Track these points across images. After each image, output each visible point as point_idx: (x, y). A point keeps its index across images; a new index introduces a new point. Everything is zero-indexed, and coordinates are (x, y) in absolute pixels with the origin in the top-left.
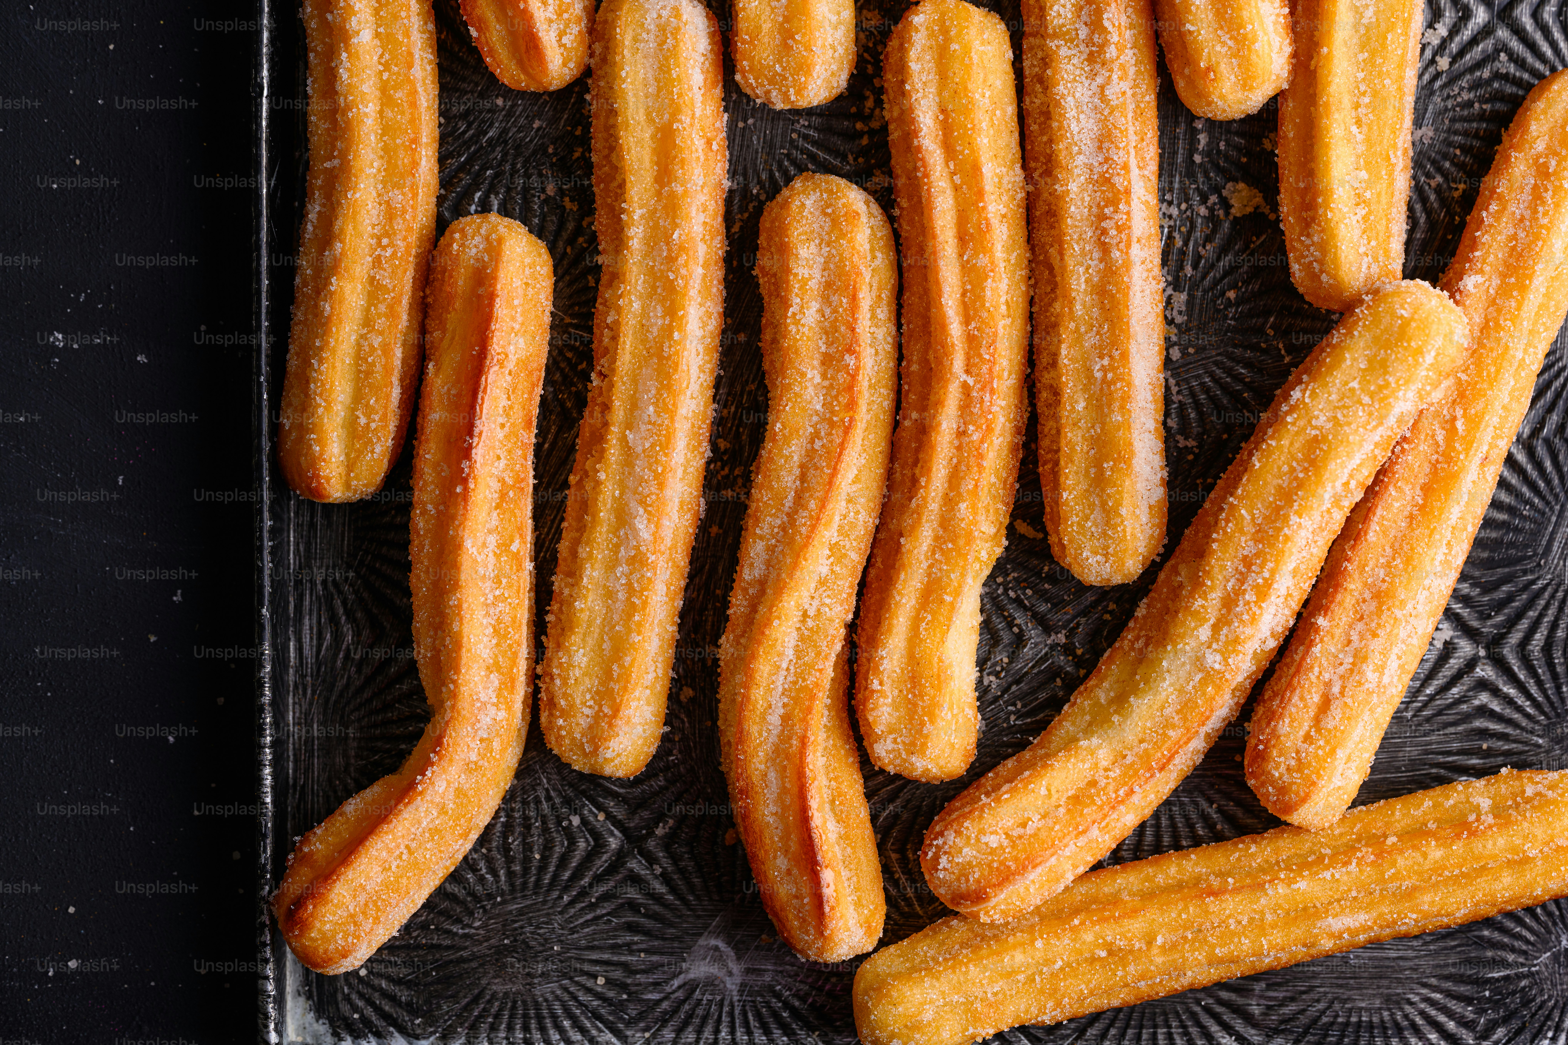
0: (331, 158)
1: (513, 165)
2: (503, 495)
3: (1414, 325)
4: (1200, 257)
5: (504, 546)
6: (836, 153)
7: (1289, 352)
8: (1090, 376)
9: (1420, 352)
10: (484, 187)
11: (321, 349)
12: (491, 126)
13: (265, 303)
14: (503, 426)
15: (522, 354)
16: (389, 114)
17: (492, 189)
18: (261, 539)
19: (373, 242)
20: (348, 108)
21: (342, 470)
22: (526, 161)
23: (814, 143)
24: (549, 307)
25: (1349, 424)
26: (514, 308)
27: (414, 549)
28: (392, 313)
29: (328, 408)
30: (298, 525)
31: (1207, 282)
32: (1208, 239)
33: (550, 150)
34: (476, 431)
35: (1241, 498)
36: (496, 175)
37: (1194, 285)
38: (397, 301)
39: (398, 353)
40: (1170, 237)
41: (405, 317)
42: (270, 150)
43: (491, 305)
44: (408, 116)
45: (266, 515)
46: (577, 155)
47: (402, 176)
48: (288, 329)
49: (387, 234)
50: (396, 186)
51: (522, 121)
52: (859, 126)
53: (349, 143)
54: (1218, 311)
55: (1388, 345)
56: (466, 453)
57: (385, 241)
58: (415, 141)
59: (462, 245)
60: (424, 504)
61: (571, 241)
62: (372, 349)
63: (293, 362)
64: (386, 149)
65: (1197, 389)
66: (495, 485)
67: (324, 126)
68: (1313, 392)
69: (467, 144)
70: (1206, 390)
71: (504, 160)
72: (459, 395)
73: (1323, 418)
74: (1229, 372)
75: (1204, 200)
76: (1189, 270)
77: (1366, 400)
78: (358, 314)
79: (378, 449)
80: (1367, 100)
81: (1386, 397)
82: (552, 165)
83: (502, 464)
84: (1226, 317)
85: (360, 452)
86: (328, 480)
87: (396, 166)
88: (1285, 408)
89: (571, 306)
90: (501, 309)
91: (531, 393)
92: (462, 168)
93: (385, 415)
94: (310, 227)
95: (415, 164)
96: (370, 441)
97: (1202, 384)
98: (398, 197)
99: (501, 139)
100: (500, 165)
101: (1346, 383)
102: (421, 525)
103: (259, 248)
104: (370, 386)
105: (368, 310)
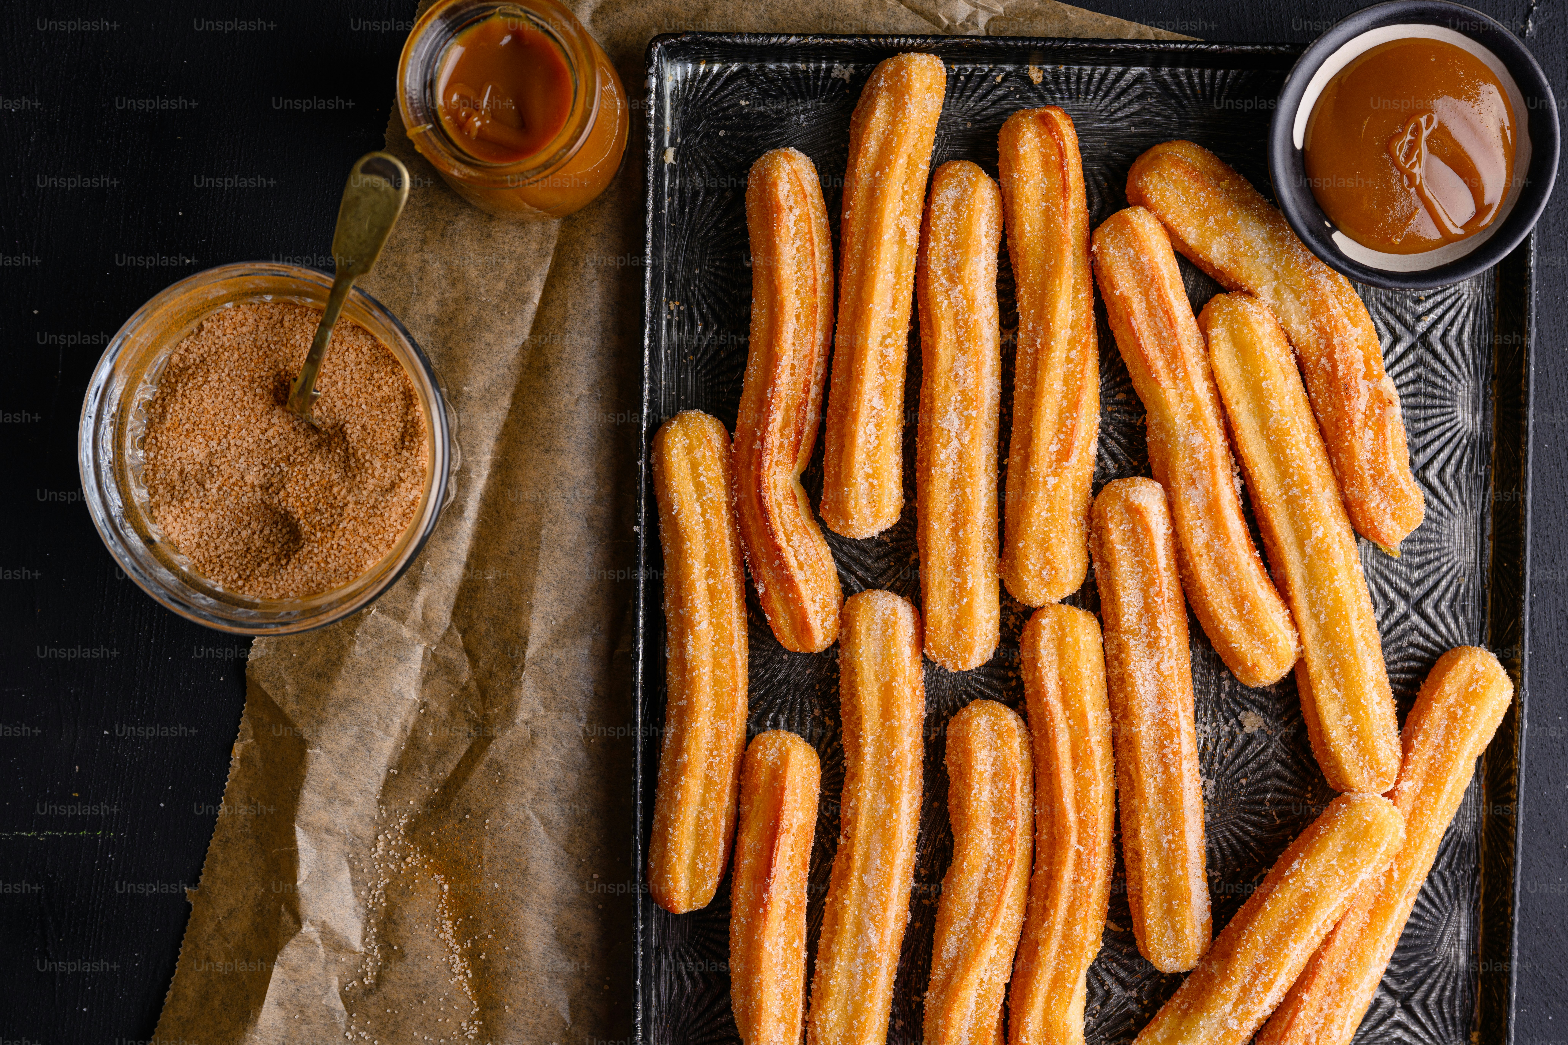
0: (681, 699)
1: (794, 696)
2: (788, 911)
3: (1374, 827)
4: (1224, 757)
5: (789, 943)
6: (996, 690)
7: (1279, 817)
8: (1160, 846)
9: (1378, 845)
10: (775, 710)
11: (675, 821)
12: (780, 671)
13: (639, 789)
14: (788, 868)
15: (801, 822)
16: (718, 672)
17: (780, 711)
18: (636, 937)
19: (708, 753)
20: (693, 669)
21: (687, 896)
22: (802, 694)
23: (982, 684)
24: (818, 791)
25: (1329, 887)
26: (796, 794)
27: (732, 944)
28: (719, 798)
29: (679, 858)
30: (658, 919)
31: (1228, 773)
32: (1229, 746)
33: (817, 687)
34: (772, 874)
35: (1257, 928)
36: (783, 703)
37: (1220, 775)
38: (722, 790)
39: (723, 822)
40: (1205, 744)
41: (727, 799)
42: (643, 693)
43: (782, 794)
44: (730, 674)
45: (639, 922)
46: (833, 690)
47: (726, 712)
48: (654, 804)
49: (717, 749)
50: (722, 718)
51: (799, 668)
52: (1010, 674)
53: (693, 691)
54: (1235, 791)
55: (1357, 839)
56: (766, 889)
57: (715, 753)
58: (734, 690)
59: (764, 754)
60: (739, 917)
61: (829, 744)
62: (707, 821)
63: (657, 826)
64: (716, 694)
65: (1221, 839)
66: (783, 905)
67: (677, 678)
68: (1307, 865)
69: (765, 683)
70: (1227, 840)
71: (787, 693)
72: (761, 849)
73: (1312, 882)
74: (1241, 829)
75: (1227, 721)
76: (1216, 766)
77: (1341, 872)
78: (698, 799)
79: (710, 884)
80: (1337, 670)
81: (1354, 871)
82: (818, 697)
83: (788, 892)
84: (1239, 795)
85: (698, 885)
86: (678, 903)
87: (722, 705)
88: (1287, 873)
89: (829, 784)
90: (788, 797)
91: (806, 846)
92: (761, 698)
93: (714, 863)
94: (668, 742)
95: (734, 704)
96: (705, 879)
97: (1225, 837)
98: (723, 725)
99: (786, 680)
100: (785, 696)
101: (1329, 861)
102: (737, 929)
103: (635, 755)
104: (706, 844)
105: (704, 795)
